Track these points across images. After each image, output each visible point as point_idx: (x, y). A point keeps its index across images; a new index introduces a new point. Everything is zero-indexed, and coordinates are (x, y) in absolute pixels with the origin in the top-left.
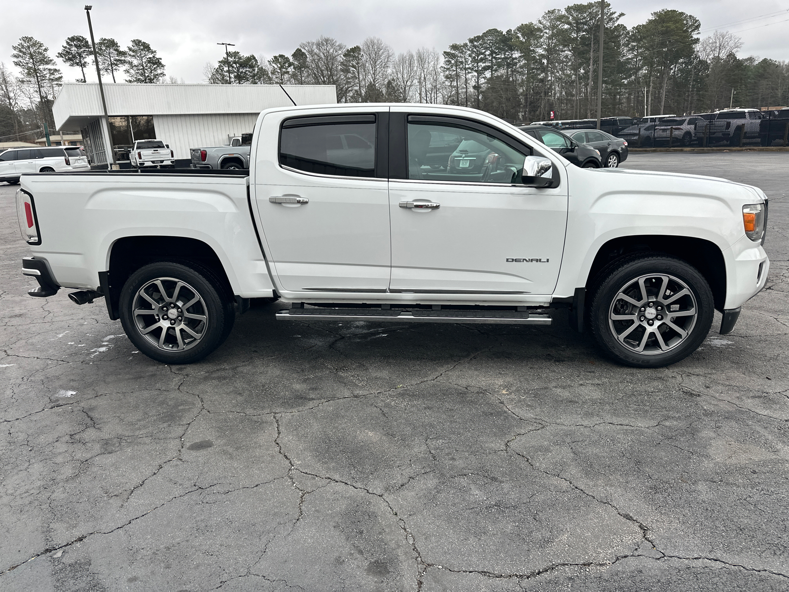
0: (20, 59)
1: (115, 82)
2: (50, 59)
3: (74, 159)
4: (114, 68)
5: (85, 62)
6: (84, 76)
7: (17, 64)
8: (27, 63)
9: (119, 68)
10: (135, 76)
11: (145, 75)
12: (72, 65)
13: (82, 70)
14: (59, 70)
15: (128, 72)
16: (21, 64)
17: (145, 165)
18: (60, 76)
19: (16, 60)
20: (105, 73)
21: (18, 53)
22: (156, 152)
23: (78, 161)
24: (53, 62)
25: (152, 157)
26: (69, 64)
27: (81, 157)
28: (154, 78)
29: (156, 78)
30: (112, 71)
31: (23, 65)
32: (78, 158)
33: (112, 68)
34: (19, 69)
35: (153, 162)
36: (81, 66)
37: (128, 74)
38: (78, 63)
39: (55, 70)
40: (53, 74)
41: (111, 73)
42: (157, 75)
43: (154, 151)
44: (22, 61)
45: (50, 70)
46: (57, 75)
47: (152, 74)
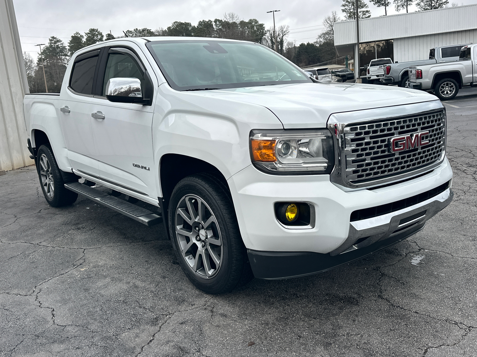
0: (346, 7)
1: (407, 12)
2: (365, 4)
3: (321, 77)
4: (409, 3)
5: (388, 3)
6: (386, 13)
7: (343, 11)
8: (350, 9)
9: (412, 3)
10: (424, 7)
11: (432, 5)
12: (379, 6)
13: (386, 9)
14: (369, 11)
15: (419, 5)
16: (346, 11)
17: (371, 79)
18: (369, 15)
19: (343, 8)
20: (401, 8)
21: (345, 3)
22: (381, 68)
23: (325, 78)
24: (366, 6)
25: (377, 72)
26: (377, 5)
27: (327, 75)
28: (438, 7)
29: (440, 6)
30: (407, 6)
31: (348, 11)
32: (324, 76)
33: (407, 3)
34: (345, 14)
35: (377, 76)
36: (385, 6)
37: (419, 6)
38: (384, 3)
39: (367, 11)
40: (365, 14)
41: (406, 8)
42: (442, 3)
43: (380, 67)
44: (347, 8)
45: (363, 12)
46: (367, 15)
47: (438, 4)
